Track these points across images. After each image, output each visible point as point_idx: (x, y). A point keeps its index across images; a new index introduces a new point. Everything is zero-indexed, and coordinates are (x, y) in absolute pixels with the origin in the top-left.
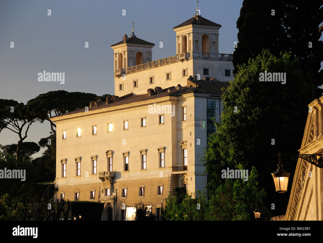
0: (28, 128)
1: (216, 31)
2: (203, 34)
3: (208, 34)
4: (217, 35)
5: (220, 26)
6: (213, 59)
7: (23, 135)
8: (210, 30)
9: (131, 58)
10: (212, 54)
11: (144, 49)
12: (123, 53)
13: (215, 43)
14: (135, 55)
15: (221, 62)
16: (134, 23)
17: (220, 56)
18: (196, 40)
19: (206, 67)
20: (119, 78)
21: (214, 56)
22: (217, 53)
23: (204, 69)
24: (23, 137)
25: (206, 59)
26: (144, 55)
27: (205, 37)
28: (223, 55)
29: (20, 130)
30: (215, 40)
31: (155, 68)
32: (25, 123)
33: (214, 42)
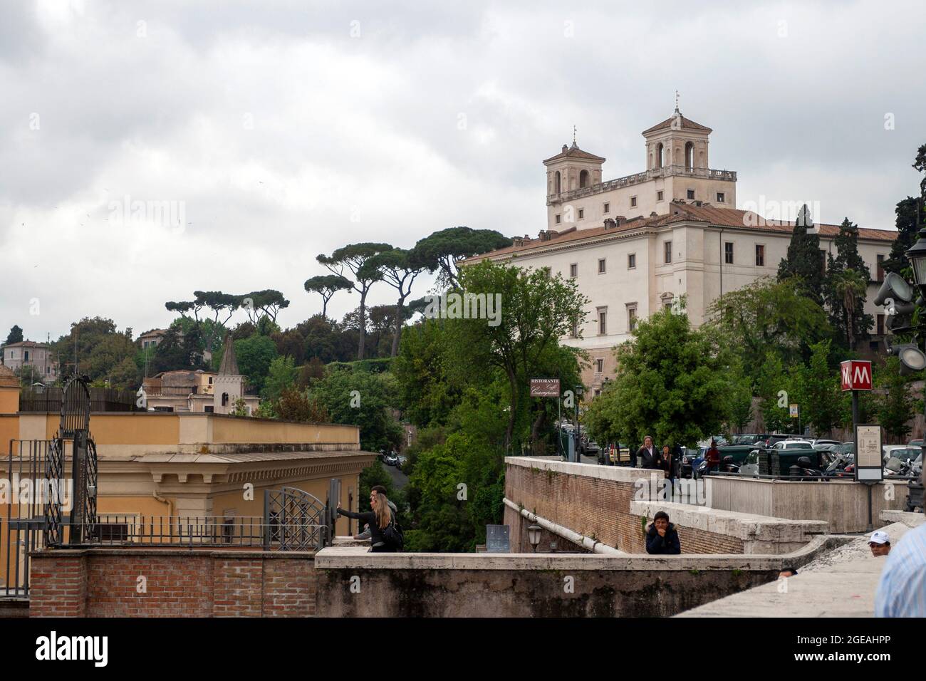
0: (412, 280)
1: (704, 136)
2: (687, 141)
3: (693, 142)
4: (706, 143)
5: (710, 131)
6: (701, 178)
7: (405, 291)
8: (696, 136)
9: (573, 178)
10: (699, 170)
11: (591, 165)
12: (561, 172)
13: (703, 154)
14: (578, 175)
15: (711, 182)
16: (575, 130)
17: (710, 173)
18: (678, 150)
19: (691, 188)
20: (554, 206)
21: (702, 173)
22: (706, 169)
23: (688, 191)
24: (404, 294)
25: (691, 176)
26: (590, 173)
27: (689, 145)
28: (714, 171)
29: (401, 283)
30: (703, 151)
31: (612, 190)
32: (408, 273)
33: (701, 153)
